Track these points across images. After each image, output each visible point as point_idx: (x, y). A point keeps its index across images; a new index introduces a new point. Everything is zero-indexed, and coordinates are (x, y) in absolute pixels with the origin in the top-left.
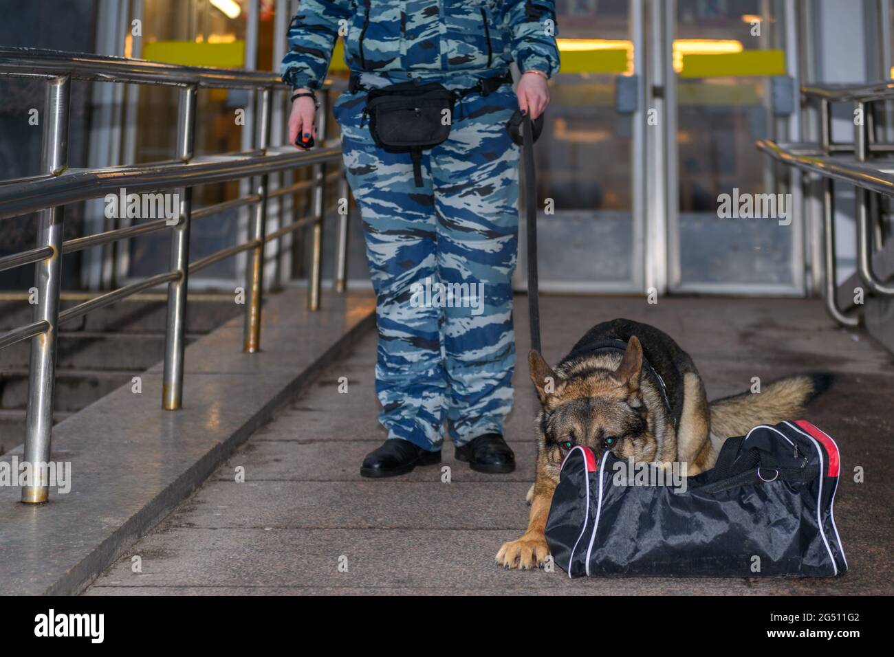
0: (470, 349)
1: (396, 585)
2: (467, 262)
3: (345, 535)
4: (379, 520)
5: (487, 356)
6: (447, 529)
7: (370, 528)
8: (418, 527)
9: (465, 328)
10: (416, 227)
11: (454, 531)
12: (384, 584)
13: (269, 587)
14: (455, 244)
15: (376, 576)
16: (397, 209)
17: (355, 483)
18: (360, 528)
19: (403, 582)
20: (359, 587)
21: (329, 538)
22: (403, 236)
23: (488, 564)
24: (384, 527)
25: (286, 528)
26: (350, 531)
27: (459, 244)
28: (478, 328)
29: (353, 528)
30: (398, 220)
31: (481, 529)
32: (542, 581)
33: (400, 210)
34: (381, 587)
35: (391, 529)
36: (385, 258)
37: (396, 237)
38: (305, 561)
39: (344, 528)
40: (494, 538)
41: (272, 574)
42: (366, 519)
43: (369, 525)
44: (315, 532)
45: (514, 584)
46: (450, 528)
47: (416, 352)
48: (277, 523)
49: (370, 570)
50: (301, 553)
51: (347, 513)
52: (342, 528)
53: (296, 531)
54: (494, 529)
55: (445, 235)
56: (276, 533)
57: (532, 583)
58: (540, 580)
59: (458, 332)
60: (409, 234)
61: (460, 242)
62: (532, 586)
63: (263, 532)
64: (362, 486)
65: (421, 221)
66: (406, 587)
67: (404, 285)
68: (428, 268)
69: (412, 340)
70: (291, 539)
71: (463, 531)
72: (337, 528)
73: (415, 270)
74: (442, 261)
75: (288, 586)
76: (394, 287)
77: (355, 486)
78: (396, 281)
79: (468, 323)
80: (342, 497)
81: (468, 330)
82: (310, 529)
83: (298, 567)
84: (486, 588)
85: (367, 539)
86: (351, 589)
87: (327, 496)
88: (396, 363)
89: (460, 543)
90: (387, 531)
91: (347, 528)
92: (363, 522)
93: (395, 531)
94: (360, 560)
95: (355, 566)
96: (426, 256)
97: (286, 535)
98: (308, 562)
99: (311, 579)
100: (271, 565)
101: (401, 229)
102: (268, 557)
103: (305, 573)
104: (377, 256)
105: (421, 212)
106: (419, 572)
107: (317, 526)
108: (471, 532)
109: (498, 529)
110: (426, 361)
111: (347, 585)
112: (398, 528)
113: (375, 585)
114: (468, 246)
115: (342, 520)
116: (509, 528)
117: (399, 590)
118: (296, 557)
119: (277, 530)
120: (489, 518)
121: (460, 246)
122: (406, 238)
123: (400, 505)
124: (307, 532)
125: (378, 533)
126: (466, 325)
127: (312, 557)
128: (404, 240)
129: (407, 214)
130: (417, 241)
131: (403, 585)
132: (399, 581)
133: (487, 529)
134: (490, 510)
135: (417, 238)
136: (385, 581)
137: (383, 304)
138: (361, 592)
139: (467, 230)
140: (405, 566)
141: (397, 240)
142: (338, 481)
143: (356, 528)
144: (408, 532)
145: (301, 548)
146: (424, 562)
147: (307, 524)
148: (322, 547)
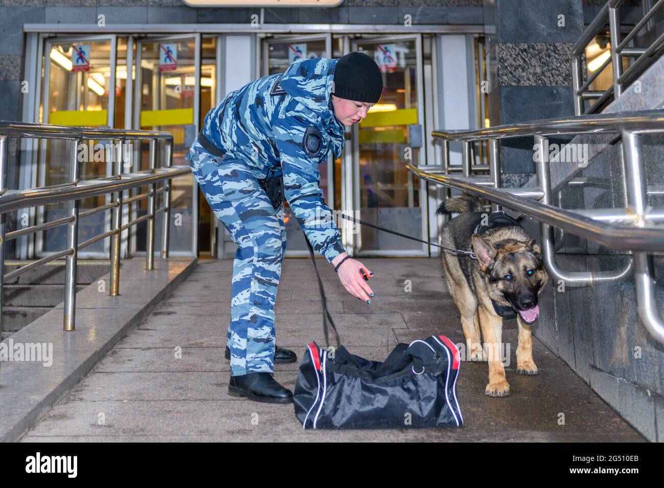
1: (199, 434)
3: (169, 404)
4: (189, 395)
7: (184, 400)
8: (211, 399)
12: (192, 433)
15: (188, 428)
17: (175, 373)
18: (178, 400)
19: (203, 432)
21: (160, 406)
24: (192, 399)
25: (136, 401)
26: (172, 402)
29: (174, 400)
35: (196, 400)
38: (147, 420)
41: (128, 428)
42: (181, 395)
43: (183, 398)
44: (152, 402)
46: (230, 400)
48: (130, 397)
49: (184, 425)
50: (144, 415)
51: (170, 391)
52: (168, 400)
53: (141, 402)
56: (130, 403)
58: (282, 430)
63: (122, 403)
64: (179, 375)
70: (138, 407)
72: (165, 400)
75: (137, 436)
77: (175, 375)
80: (167, 381)
82: (149, 401)
83: (143, 424)
85: (182, 406)
87: (159, 381)
89: (235, 408)
90: (193, 402)
91: (170, 400)
92: (180, 396)
93: (198, 402)
94: (179, 419)
95: (176, 423)
97: (136, 404)
98: (149, 421)
99: (150, 431)
100: (127, 422)
102: (125, 418)
103: (147, 427)
106: (212, 426)
107: (153, 399)
112: (200, 400)
113: (187, 434)
115: (167, 395)
118: (141, 418)
123: (201, 386)
124: (148, 403)
125: (188, 403)
127: (151, 418)
131: (203, 434)
132: (200, 432)
136: (193, 431)
140: (204, 422)
142: (164, 372)
143: (176, 400)
144: (205, 402)
145: (144, 412)
146: (215, 420)
147: (148, 398)
148: (157, 412)
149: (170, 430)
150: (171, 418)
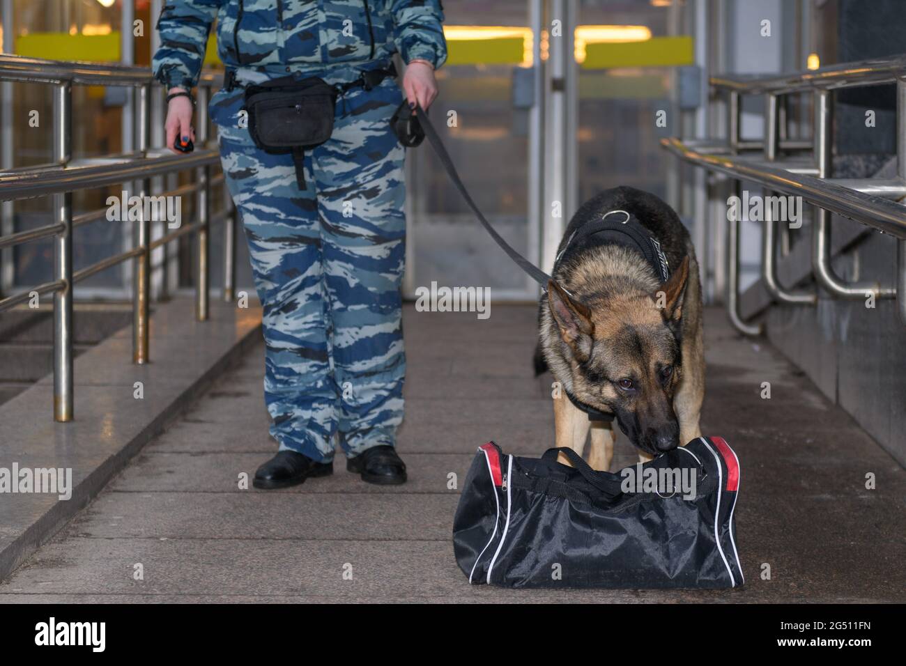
0: (359, 360)
1: (290, 593)
2: (354, 270)
3: (238, 545)
4: (272, 530)
5: (377, 366)
6: (339, 540)
7: (263, 538)
8: (310, 537)
9: (353, 337)
10: (299, 233)
11: (346, 542)
12: (278, 593)
13: (165, 595)
14: (342, 251)
15: (270, 584)
16: (280, 215)
17: (247, 494)
18: (253, 538)
19: (296, 590)
20: (254, 595)
21: (223, 548)
22: (287, 243)
23: (379, 574)
24: (277, 538)
25: (181, 538)
26: (244, 541)
27: (345, 250)
28: (367, 338)
29: (247, 538)
30: (282, 226)
31: (373, 539)
33: (283, 216)
34: (275, 596)
35: (284, 539)
36: (270, 267)
37: (280, 244)
38: (200, 570)
39: (238, 538)
40: (385, 548)
41: (168, 583)
42: (259, 529)
43: (262, 535)
44: (209, 542)
45: (405, 593)
46: (342, 539)
47: (304, 364)
48: (172, 533)
49: (264, 579)
50: (196, 562)
51: (240, 524)
52: (236, 538)
53: (190, 541)
54: (385, 540)
55: (330, 241)
56: (171, 543)
59: (347, 342)
60: (293, 241)
61: (347, 248)
63: (158, 542)
64: (255, 497)
65: (305, 227)
66: (299, 595)
67: (289, 294)
68: (313, 276)
69: (299, 350)
70: (185, 548)
71: (355, 542)
72: (231, 539)
73: (300, 279)
74: (328, 269)
75: (184, 594)
76: (279, 297)
77: (248, 497)
78: (281, 290)
79: (357, 333)
80: (236, 507)
81: (357, 339)
82: (204, 539)
83: (194, 576)
85: (261, 549)
86: (245, 597)
87: (220, 507)
88: (285, 374)
89: (352, 553)
90: (280, 541)
91: (240, 539)
92: (257, 533)
93: (287, 541)
94: (254, 569)
95: (249, 575)
96: (311, 264)
97: (181, 545)
98: (203, 571)
99: (206, 587)
100: (167, 573)
101: (285, 236)
102: (164, 566)
103: (200, 581)
104: (261, 265)
105: (305, 217)
106: (311, 581)
107: (211, 537)
108: (363, 542)
109: (390, 539)
110: (315, 372)
111: (241, 593)
112: (291, 538)
113: (269, 593)
114: (355, 252)
115: (236, 531)
116: (400, 539)
117: (292, 598)
118: (191, 567)
119: (171, 540)
120: (380, 529)
121: (346, 252)
122: (291, 245)
123: (293, 516)
124: (202, 542)
125: (271, 543)
126: (354, 335)
127: (207, 567)
128: (288, 247)
129: (290, 220)
130: (301, 248)
131: (296, 594)
132: (292, 590)
133: (378, 540)
134: (382, 521)
135: (301, 245)
136: (279, 590)
137: (269, 315)
138: (255, 600)
139: (353, 235)
140: (299, 575)
141: (281, 248)
142: (230, 492)
143: (250, 539)
144: (300, 543)
145: (195, 557)
146: (316, 572)
147: (202, 535)
148: (217, 557)
149: (240, 586)
150: (242, 567)
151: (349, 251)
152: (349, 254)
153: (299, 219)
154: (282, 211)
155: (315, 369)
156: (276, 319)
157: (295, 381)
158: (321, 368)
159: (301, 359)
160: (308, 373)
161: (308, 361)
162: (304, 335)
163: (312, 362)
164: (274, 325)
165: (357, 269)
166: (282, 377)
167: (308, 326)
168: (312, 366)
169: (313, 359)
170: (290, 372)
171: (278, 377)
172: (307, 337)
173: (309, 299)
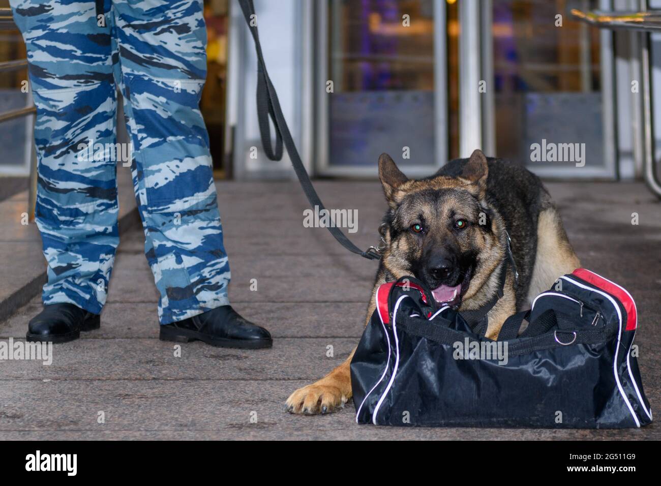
1: (179, 428)
2: (167, 103)
3: (127, 385)
4: (164, 372)
5: (197, 204)
6: (235, 380)
7: (154, 379)
8: (205, 378)
9: (173, 172)
11: (242, 382)
12: (166, 428)
13: (44, 431)
14: (155, 82)
15: (158, 420)
16: (76, 52)
17: (140, 340)
18: (144, 379)
19: (186, 426)
20: (140, 430)
21: (111, 388)
22: (82, 81)
23: (276, 410)
24: (169, 379)
25: (66, 380)
26: (133, 381)
27: (158, 82)
28: (189, 171)
29: (136, 379)
30: (78, 64)
31: (271, 379)
32: (332, 424)
33: (79, 53)
34: (162, 431)
35: (176, 379)
36: (62, 105)
37: (75, 82)
38: (84, 408)
39: (127, 379)
40: (284, 387)
41: (48, 420)
42: (150, 372)
43: (154, 376)
44: (95, 383)
45: (303, 427)
46: (238, 379)
47: (92, 203)
48: (56, 375)
49: (152, 416)
50: (80, 401)
51: (131, 366)
52: (124, 379)
53: (76, 382)
54: (284, 379)
55: (141, 73)
56: (55, 384)
57: (321, 426)
58: (330, 423)
59: (166, 179)
60: (88, 78)
61: (161, 80)
62: (321, 428)
63: (41, 384)
64: (148, 342)
65: (100, 63)
66: (189, 430)
67: (79, 131)
68: (105, 112)
69: (88, 191)
70: (70, 389)
71: (252, 381)
72: (119, 379)
73: (91, 115)
74: (135, 103)
75: (64, 430)
76: (69, 135)
77: (140, 342)
78: (72, 128)
80: (126, 352)
81: (178, 174)
82: (92, 380)
83: (76, 413)
84: (272, 430)
85: (151, 388)
86: (131, 432)
87: (110, 351)
88: (71, 216)
89: (248, 392)
90: (172, 382)
91: (129, 380)
92: (147, 374)
93: (180, 382)
94: (142, 407)
95: (136, 412)
96: (104, 100)
97: (65, 386)
98: (87, 409)
99: (89, 424)
100: (48, 411)
101: (80, 73)
102: (45, 405)
103: (83, 418)
104: (52, 103)
105: (100, 54)
106: (203, 417)
107: (98, 378)
108: (260, 382)
109: (289, 379)
110: (102, 211)
111: (126, 428)
112: (184, 379)
113: (156, 428)
114: (169, 84)
115: (125, 373)
116: (300, 379)
117: (181, 432)
118: (74, 405)
119: (56, 382)
120: (279, 370)
121: (160, 84)
122: (86, 82)
123: (187, 359)
124: (88, 383)
125: (162, 384)
126: (175, 169)
127: (92, 405)
128: (83, 85)
129: (87, 57)
130: (96, 85)
131: (185, 429)
132: (181, 425)
133: (277, 379)
134: (281, 363)
135: (96, 82)
136: (167, 425)
138: (141, 434)
139: (169, 67)
140: (189, 411)
141: (75, 85)
142: (122, 338)
143: (140, 379)
144: (193, 383)
145: (80, 397)
146: (209, 408)
147: (88, 376)
148: (103, 396)
149: (126, 422)
150: (129, 405)
151: (163, 83)
152: (163, 86)
153: (95, 56)
154: (78, 48)
155: (103, 207)
156: (65, 158)
157: (81, 221)
158: (109, 206)
159: (90, 198)
160: (95, 212)
161: (96, 200)
162: (94, 173)
163: (100, 201)
164: (63, 165)
165: (169, 101)
166: (68, 218)
167: (97, 165)
168: (99, 206)
169: (101, 198)
170: (76, 213)
171: (62, 218)
172: (98, 175)
173: (100, 136)
